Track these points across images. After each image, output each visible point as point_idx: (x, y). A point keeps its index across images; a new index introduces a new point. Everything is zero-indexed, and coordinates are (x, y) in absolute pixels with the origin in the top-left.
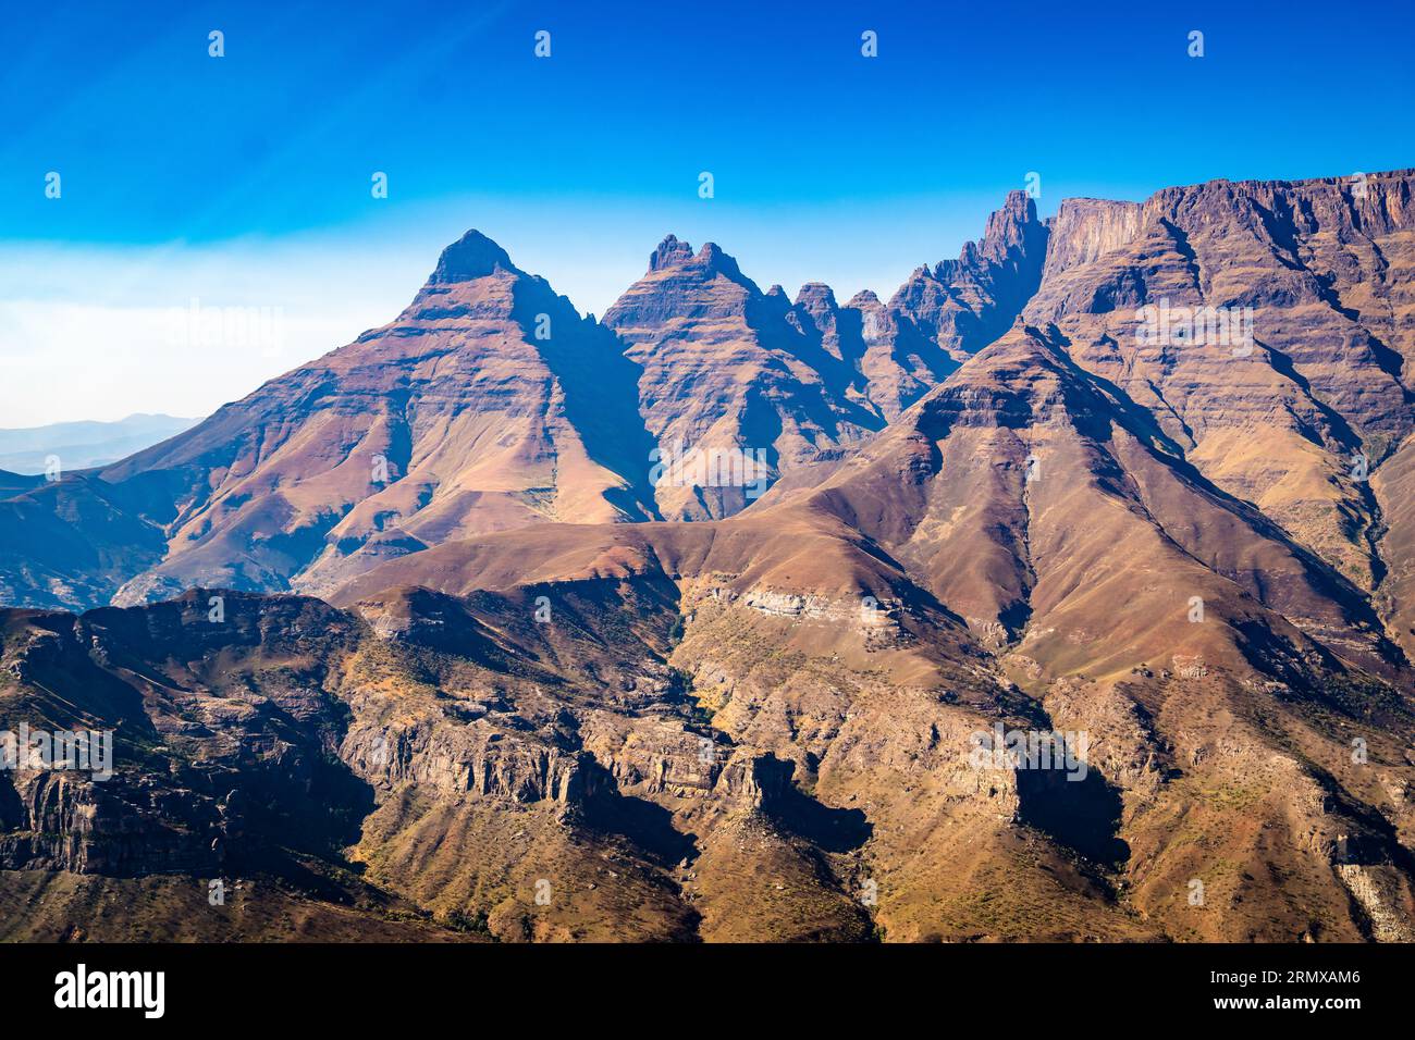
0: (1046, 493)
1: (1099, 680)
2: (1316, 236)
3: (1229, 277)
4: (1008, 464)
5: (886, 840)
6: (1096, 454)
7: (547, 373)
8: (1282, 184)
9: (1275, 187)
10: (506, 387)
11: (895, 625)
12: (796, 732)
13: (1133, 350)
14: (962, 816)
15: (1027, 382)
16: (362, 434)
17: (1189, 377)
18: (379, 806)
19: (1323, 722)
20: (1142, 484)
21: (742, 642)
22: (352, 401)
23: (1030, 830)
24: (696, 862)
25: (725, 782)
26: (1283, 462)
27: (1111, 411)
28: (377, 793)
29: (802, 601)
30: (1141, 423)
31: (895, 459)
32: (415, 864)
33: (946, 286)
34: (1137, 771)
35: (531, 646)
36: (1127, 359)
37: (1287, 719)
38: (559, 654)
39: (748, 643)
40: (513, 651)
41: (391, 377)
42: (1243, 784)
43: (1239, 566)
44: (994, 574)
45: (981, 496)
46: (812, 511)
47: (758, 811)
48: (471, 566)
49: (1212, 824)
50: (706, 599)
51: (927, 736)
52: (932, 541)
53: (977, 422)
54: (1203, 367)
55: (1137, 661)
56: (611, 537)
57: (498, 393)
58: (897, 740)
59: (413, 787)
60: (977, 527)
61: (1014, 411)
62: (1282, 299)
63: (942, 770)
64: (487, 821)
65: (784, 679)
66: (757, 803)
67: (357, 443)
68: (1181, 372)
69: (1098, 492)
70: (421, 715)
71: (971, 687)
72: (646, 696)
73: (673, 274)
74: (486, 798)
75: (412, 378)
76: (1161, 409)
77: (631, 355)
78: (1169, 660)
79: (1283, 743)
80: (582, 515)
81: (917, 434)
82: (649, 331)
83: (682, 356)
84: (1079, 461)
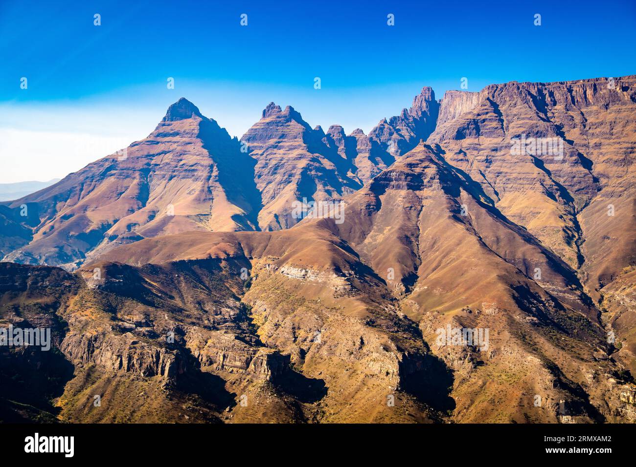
0: (428, 221)
1: (446, 314)
2: (556, 107)
3: (516, 125)
4: (411, 207)
5: (334, 397)
6: (453, 203)
7: (211, 162)
8: (541, 84)
9: (538, 85)
10: (193, 168)
11: (349, 285)
12: (296, 338)
13: (473, 157)
14: (372, 385)
15: (422, 169)
16: (127, 188)
17: (498, 169)
18: (75, 376)
19: (554, 337)
20: (473, 217)
21: (276, 291)
22: (123, 173)
23: (405, 394)
24: (234, 409)
25: (253, 366)
26: (539, 208)
27: (461, 183)
28: (76, 369)
29: (306, 272)
30: (475, 190)
31: (359, 204)
32: (86, 409)
33: (394, 128)
34: (462, 362)
35: (171, 292)
36: (471, 160)
37: (536, 336)
38: (185, 296)
39: (279, 292)
40: (160, 295)
41: (142, 162)
42: (513, 370)
43: (516, 257)
44: (401, 260)
45: (398, 222)
46: (317, 228)
47: (268, 382)
48: (154, 250)
49: (497, 392)
50: (264, 269)
51: (358, 343)
52: (373, 243)
53: (398, 187)
54: (504, 164)
55: (464, 305)
56: (220, 238)
57: (189, 170)
58: (344, 344)
59: (93, 367)
60: (394, 237)
61: (415, 182)
62: (539, 134)
63: (364, 361)
64: (127, 387)
65: (293, 311)
66: (268, 378)
67: (124, 192)
68: (494, 167)
69: (452, 221)
70: (100, 329)
71: (382, 317)
72: (224, 318)
73: (272, 120)
74: (128, 374)
75: (152, 163)
76: (485, 183)
77: (252, 155)
78: (480, 305)
79: (534, 349)
80: (221, 227)
81: (370, 192)
82: (261, 145)
83: (275, 156)
84: (444, 206)
